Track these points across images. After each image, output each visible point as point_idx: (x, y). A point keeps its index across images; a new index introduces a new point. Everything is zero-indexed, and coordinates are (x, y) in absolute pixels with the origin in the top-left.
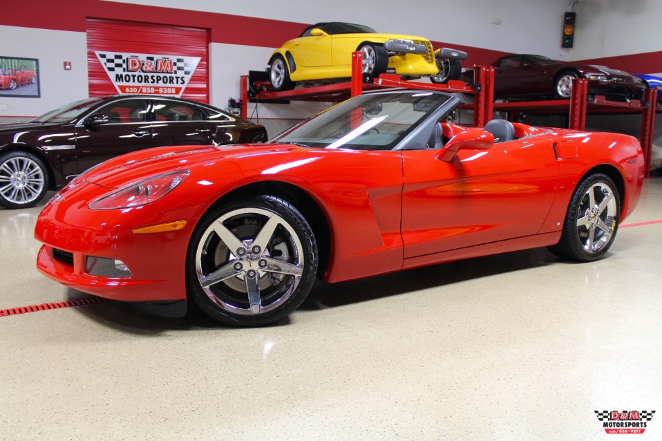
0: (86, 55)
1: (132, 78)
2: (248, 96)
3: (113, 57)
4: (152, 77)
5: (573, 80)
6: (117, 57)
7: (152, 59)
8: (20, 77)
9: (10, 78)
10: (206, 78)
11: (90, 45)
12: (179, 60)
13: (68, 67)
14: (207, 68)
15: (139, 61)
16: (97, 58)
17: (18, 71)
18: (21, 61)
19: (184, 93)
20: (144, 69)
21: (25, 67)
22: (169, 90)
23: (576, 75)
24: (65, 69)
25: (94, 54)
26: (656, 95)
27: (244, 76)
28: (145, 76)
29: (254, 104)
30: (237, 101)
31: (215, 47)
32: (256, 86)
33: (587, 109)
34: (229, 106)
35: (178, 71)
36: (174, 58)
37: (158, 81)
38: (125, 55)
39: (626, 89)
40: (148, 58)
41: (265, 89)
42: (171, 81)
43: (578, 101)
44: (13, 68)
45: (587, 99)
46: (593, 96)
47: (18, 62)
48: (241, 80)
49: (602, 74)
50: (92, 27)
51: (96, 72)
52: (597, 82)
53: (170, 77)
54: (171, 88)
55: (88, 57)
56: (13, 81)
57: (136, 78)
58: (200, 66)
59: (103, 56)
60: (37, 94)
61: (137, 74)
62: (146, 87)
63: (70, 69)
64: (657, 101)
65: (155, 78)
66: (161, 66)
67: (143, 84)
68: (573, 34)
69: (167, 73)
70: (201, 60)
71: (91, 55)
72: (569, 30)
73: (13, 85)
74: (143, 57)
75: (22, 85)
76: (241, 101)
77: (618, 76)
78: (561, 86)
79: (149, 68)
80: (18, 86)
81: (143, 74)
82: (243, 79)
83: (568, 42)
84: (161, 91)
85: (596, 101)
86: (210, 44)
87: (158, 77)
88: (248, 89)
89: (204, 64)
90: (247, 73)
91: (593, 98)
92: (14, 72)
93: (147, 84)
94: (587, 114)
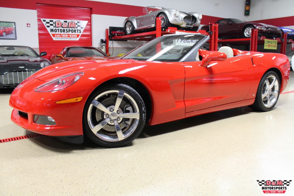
0: (37, 20)
1: (57, 30)
2: (109, 38)
3: (49, 21)
4: (67, 30)
5: (251, 30)
6: (51, 21)
7: (66, 22)
8: (7, 31)
9: (3, 31)
10: (90, 30)
11: (38, 16)
12: (78, 22)
13: (29, 26)
14: (91, 25)
15: (61, 23)
16: (41, 21)
17: (6, 28)
18: (7, 23)
19: (81, 37)
20: (63, 26)
21: (10, 26)
22: (74, 35)
23: (253, 27)
24: (28, 27)
25: (40, 20)
26: (287, 36)
27: (107, 29)
28: (63, 30)
29: (112, 41)
30: (104, 40)
31: (94, 16)
32: (112, 33)
33: (258, 42)
34: (101, 42)
35: (78, 27)
36: (76, 21)
37: (69, 31)
38: (54, 20)
39: (274, 34)
40: (65, 22)
41: (116, 35)
42: (75, 31)
43: (254, 39)
44: (4, 26)
45: (258, 38)
46: (260, 36)
47: (6, 24)
48: (106, 31)
49: (264, 27)
50: (39, 7)
51: (42, 28)
52: (261, 30)
53: (74, 30)
54: (75, 35)
55: (38, 21)
56: (4, 32)
57: (59, 30)
58: (87, 25)
59: (44, 21)
60: (15, 38)
61: (60, 28)
62: (64, 34)
63: (30, 27)
64: (287, 39)
65: (68, 30)
66: (70, 25)
67: (62, 33)
68: (249, 9)
69: (73, 28)
70: (88, 22)
71: (39, 20)
72: (248, 8)
73: (4, 34)
74: (62, 21)
75: (8, 34)
76: (106, 40)
77: (271, 28)
78: (246, 32)
79: (65, 26)
80: (6, 35)
81: (62, 29)
82: (107, 30)
83: (247, 13)
84: (70, 36)
85: (261, 39)
86: (92, 15)
87: (69, 30)
88: (109, 35)
89: (89, 24)
90: (108, 28)
91: (260, 38)
92: (5, 28)
93: (64, 33)
94: (258, 44)
